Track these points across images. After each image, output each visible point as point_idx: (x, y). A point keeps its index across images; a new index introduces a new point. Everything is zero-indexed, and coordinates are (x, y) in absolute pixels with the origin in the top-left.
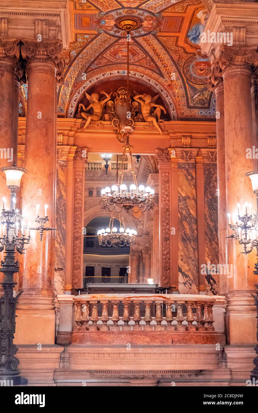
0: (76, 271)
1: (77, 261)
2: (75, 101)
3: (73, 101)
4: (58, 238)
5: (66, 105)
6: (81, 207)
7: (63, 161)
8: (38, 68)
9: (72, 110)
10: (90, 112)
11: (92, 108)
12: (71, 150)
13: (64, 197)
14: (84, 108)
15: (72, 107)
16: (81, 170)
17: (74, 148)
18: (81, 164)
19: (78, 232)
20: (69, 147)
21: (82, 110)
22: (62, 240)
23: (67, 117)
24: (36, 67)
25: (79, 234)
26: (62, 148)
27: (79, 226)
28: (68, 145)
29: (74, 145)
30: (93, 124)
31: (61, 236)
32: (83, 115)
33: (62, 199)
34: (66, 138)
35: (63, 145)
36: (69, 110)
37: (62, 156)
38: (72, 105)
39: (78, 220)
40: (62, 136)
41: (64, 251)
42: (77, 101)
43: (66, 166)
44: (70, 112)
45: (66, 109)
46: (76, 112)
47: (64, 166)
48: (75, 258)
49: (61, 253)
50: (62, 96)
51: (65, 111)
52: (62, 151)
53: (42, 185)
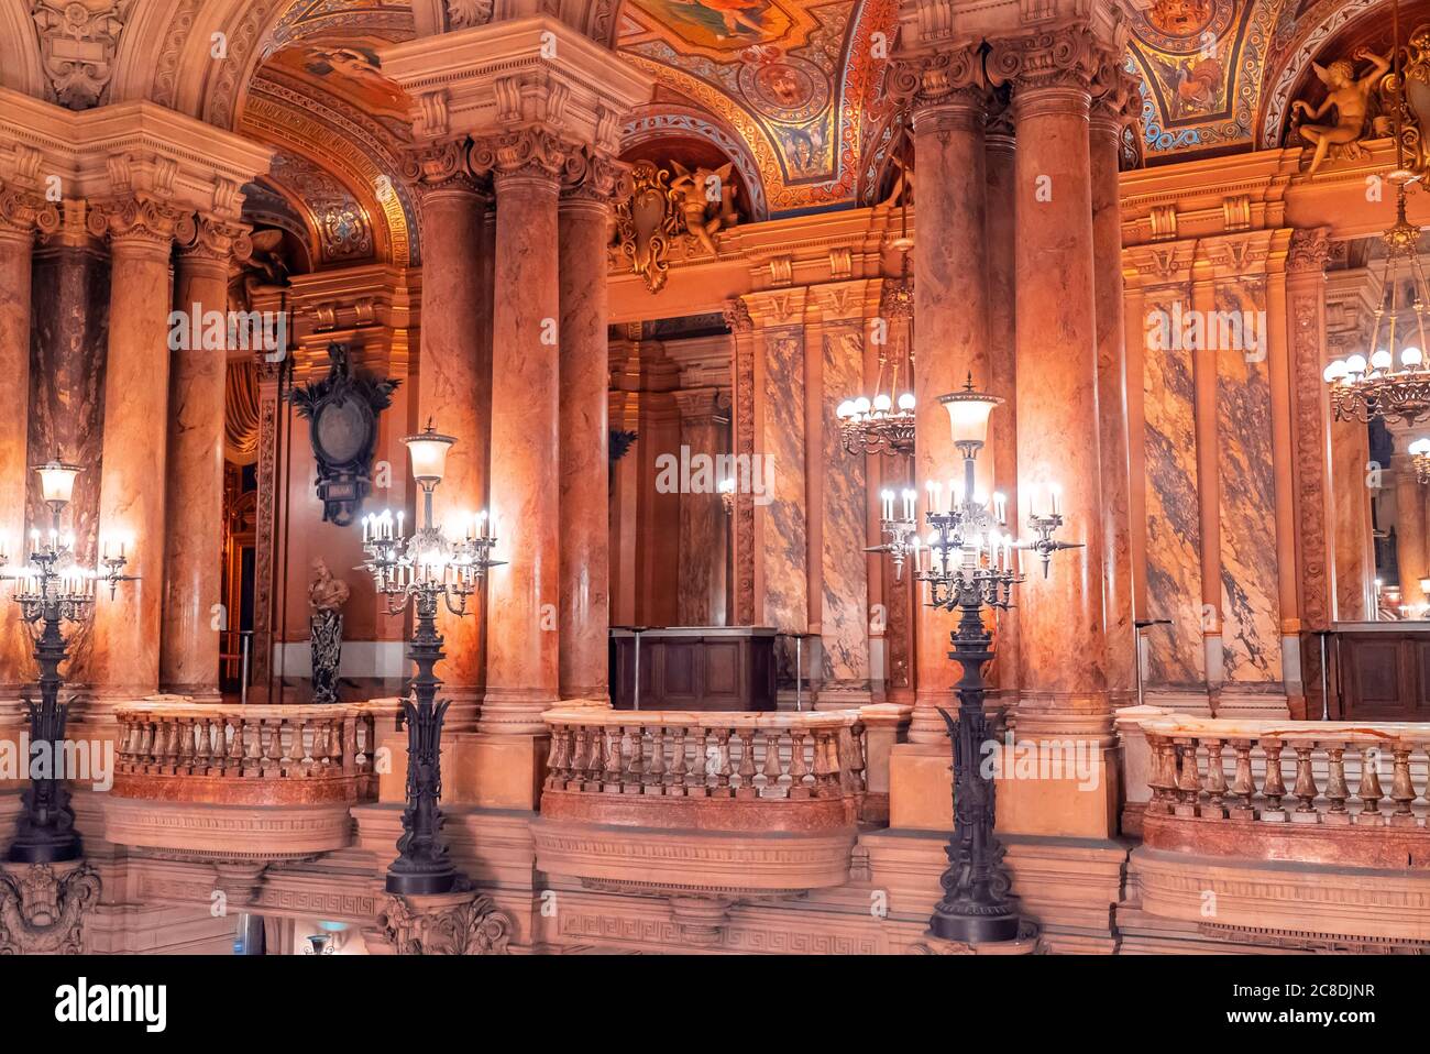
0: (1312, 581)
1: (1315, 553)
2: (1281, 94)
3: (1275, 97)
4: (1253, 490)
5: (1255, 114)
6: (1317, 400)
7: (1253, 275)
8: (1035, 105)
9: (1274, 123)
10: (1329, 120)
11: (1334, 107)
12: (1276, 241)
13: (1264, 377)
14: (1309, 112)
15: (1274, 114)
16: (1311, 291)
17: (1285, 235)
18: (1312, 275)
19: (1312, 471)
20: (1268, 233)
21: (1304, 119)
22: (1265, 497)
23: (1259, 149)
24: (1029, 101)
25: (1317, 476)
26: (1250, 239)
27: (1316, 452)
28: (1266, 227)
29: (1285, 226)
30: (1337, 155)
31: (1260, 485)
32: (1306, 133)
33: (1259, 382)
34: (1260, 207)
35: (1250, 230)
36: (1266, 125)
37: (1249, 263)
38: (1273, 109)
39: (1311, 437)
40: (1246, 204)
41: (1272, 527)
42: (1287, 94)
43: (1266, 288)
44: (1269, 131)
45: (1254, 125)
46: (1286, 129)
47: (1259, 288)
48: (1308, 543)
49: (1263, 534)
50: (1240, 90)
51: (1253, 132)
52: (1249, 247)
53: (1058, 421)
